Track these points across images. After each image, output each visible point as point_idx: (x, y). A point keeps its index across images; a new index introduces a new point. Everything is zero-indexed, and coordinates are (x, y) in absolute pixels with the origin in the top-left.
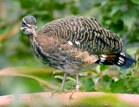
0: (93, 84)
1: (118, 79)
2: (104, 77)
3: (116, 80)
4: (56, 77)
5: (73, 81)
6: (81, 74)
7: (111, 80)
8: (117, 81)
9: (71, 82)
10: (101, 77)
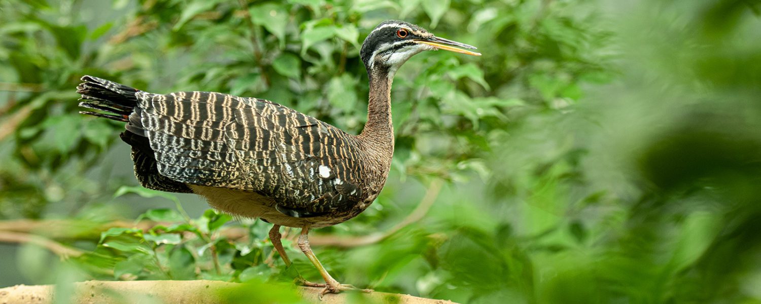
0: (192, 260)
1: (249, 248)
2: (217, 245)
3: (245, 251)
4: (105, 245)
5: (147, 254)
6: (165, 238)
7: (233, 251)
8: (248, 255)
9: (142, 257)
10: (210, 245)
